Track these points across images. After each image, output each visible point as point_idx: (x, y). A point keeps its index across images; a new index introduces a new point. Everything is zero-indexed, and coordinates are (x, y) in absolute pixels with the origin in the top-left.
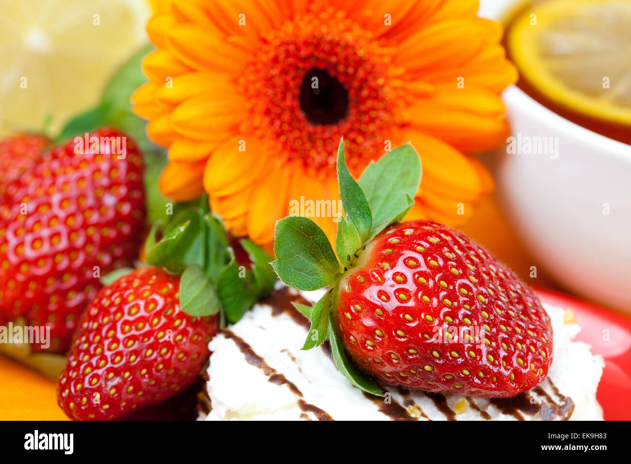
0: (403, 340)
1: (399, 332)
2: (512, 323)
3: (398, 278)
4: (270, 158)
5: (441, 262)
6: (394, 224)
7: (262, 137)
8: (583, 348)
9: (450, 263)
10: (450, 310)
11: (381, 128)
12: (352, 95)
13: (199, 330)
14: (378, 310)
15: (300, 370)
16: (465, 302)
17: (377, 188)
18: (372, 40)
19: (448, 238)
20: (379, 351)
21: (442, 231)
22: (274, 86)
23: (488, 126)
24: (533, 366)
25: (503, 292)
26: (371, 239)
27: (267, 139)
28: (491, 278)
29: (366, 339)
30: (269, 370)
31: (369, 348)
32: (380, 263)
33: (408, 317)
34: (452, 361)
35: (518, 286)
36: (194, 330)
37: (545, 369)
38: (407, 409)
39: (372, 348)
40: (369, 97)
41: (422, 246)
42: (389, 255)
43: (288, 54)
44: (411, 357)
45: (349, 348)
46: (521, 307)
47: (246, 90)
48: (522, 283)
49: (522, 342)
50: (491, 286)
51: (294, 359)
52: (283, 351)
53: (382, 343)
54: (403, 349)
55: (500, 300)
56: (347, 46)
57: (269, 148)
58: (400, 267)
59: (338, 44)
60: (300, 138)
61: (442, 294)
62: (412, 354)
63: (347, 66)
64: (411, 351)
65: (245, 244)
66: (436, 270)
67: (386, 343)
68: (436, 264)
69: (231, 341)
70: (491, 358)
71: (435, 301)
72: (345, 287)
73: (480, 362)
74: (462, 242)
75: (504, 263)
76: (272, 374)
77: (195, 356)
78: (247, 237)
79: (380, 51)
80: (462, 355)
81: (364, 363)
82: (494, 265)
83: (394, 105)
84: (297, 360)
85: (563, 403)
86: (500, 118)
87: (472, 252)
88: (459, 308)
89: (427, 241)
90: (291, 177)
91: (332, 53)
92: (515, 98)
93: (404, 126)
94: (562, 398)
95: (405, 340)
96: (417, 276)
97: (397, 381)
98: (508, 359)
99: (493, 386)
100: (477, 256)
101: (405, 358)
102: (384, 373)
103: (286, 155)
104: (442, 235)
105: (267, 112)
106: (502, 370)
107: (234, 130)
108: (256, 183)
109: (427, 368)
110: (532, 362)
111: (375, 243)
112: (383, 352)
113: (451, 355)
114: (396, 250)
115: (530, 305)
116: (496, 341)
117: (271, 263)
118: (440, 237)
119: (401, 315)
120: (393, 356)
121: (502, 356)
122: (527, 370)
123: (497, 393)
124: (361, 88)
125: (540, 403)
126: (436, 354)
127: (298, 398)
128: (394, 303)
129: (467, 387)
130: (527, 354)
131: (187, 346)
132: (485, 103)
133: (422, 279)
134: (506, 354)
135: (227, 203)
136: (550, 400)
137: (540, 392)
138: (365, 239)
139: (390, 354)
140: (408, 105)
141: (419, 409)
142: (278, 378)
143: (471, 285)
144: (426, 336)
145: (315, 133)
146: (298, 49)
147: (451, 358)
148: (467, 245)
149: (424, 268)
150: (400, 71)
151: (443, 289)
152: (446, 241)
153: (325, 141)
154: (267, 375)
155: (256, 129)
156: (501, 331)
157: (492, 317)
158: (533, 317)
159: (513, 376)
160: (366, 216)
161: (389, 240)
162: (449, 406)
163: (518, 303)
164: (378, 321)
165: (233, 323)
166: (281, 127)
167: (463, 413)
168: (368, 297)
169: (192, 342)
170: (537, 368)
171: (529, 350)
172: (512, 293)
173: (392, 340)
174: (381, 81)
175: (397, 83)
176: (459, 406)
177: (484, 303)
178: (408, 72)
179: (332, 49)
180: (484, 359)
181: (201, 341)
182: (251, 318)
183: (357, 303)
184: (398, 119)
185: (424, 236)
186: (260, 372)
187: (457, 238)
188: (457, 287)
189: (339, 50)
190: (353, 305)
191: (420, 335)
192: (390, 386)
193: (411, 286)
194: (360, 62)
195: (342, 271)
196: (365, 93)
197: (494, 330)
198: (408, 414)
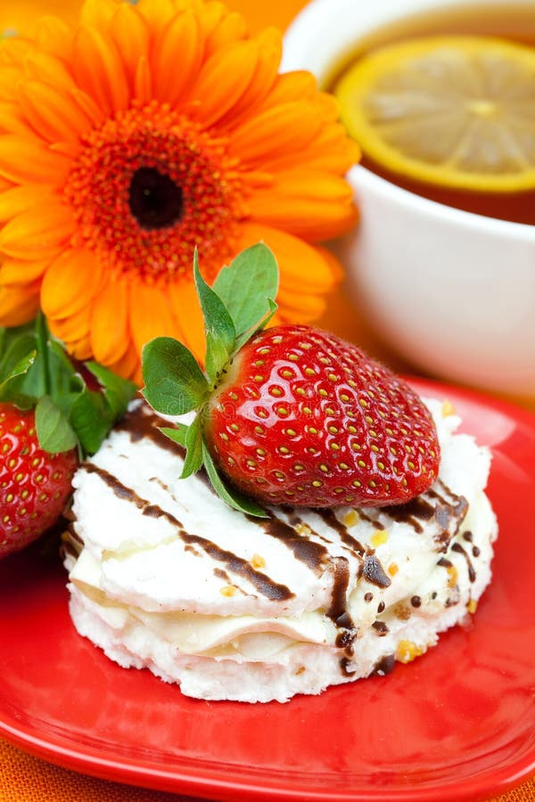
0: (287, 457)
1: (283, 449)
2: (397, 425)
3: (275, 391)
4: (104, 269)
5: (318, 370)
6: (259, 332)
7: (93, 248)
8: (467, 441)
9: (327, 369)
10: (333, 419)
11: (220, 226)
12: (186, 194)
13: (59, 467)
14: (257, 428)
15: (174, 499)
16: (347, 409)
17: (232, 294)
18: (201, 132)
19: (319, 342)
20: (262, 471)
21: (311, 335)
22: (102, 193)
23: (336, 212)
24: (424, 468)
25: (383, 393)
26: (237, 351)
27: (98, 250)
28: (369, 380)
29: (247, 460)
30: (141, 503)
31: (251, 468)
32: (251, 377)
33: (290, 432)
34: (342, 473)
35: (396, 384)
36: (54, 467)
37: (436, 469)
38: (295, 528)
39: (254, 469)
40: (204, 193)
41: (295, 354)
42: (261, 367)
43: (113, 156)
44: (298, 474)
45: (227, 471)
46: (402, 406)
47: (72, 199)
48: (399, 379)
49: (410, 444)
50: (371, 388)
51: (165, 487)
52: (152, 479)
53: (265, 463)
54: (288, 465)
55: (382, 402)
56: (177, 141)
57: (103, 259)
58: (274, 379)
59: (166, 140)
60: (135, 245)
61: (324, 403)
62: (298, 471)
63: (178, 162)
64: (297, 468)
65: (90, 367)
66: (313, 378)
67: (270, 462)
68: (313, 372)
69: (94, 476)
70: (381, 465)
71: (317, 413)
72: (217, 405)
73: (372, 472)
74: (334, 344)
75: (377, 361)
76: (145, 506)
77: (58, 495)
78: (92, 359)
79: (211, 142)
80: (351, 466)
81: (246, 485)
82: (369, 364)
83: (232, 198)
84: (169, 487)
85: (456, 503)
86: (347, 202)
87: (346, 354)
88: (342, 416)
89: (299, 348)
90: (129, 288)
91: (161, 149)
92: (362, 179)
93: (244, 220)
94: (455, 498)
95: (290, 456)
96: (294, 387)
97: (283, 500)
98: (398, 465)
99: (387, 495)
100: (352, 358)
101: (292, 476)
102: (268, 494)
103: (120, 265)
104: (313, 339)
105: (97, 221)
106: (394, 476)
107: (64, 244)
108: (94, 300)
109: (316, 484)
110: (423, 464)
111: (242, 355)
112: (266, 472)
113: (340, 468)
114: (267, 362)
115: (410, 402)
116: (384, 447)
117: (140, 391)
118: (312, 342)
119: (283, 431)
120: (277, 474)
121: (392, 462)
122: (419, 474)
123: (391, 502)
124: (195, 185)
125: (434, 506)
126: (324, 468)
127: (179, 529)
128: (273, 420)
129: (358, 498)
130: (416, 457)
131: (48, 486)
132: (330, 188)
133: (300, 390)
134: (397, 460)
135: (68, 325)
136: (443, 502)
137: (432, 495)
138: (231, 351)
139: (274, 473)
140: (246, 197)
141: (307, 526)
142: (153, 511)
143: (351, 390)
144: (312, 450)
145: (150, 237)
146: (124, 149)
147: (340, 471)
148: (339, 347)
149: (300, 377)
150: (235, 161)
151: (324, 397)
152: (318, 346)
153: (160, 245)
154: (140, 508)
155: (86, 240)
156: (388, 434)
157: (376, 422)
158: (416, 414)
159: (405, 481)
160: (229, 327)
161: (258, 350)
162: (339, 520)
163: (399, 402)
164: (259, 440)
165: (92, 455)
166: (113, 236)
167: (353, 525)
168: (244, 415)
169: (53, 481)
170: (428, 469)
171: (418, 451)
172: (391, 392)
173: (277, 459)
174: (216, 175)
175: (233, 175)
176: (349, 518)
177: (366, 408)
178: (243, 162)
179: (160, 146)
180: (375, 467)
181: (62, 479)
182: (110, 447)
183: (234, 422)
184: (237, 214)
185: (294, 342)
186: (132, 506)
187: (328, 340)
188: (337, 395)
189: (168, 145)
190: (229, 424)
191: (305, 450)
192: (273, 505)
193: (289, 398)
194: (191, 158)
195: (212, 389)
196: (200, 190)
197: (381, 436)
198: (297, 533)
